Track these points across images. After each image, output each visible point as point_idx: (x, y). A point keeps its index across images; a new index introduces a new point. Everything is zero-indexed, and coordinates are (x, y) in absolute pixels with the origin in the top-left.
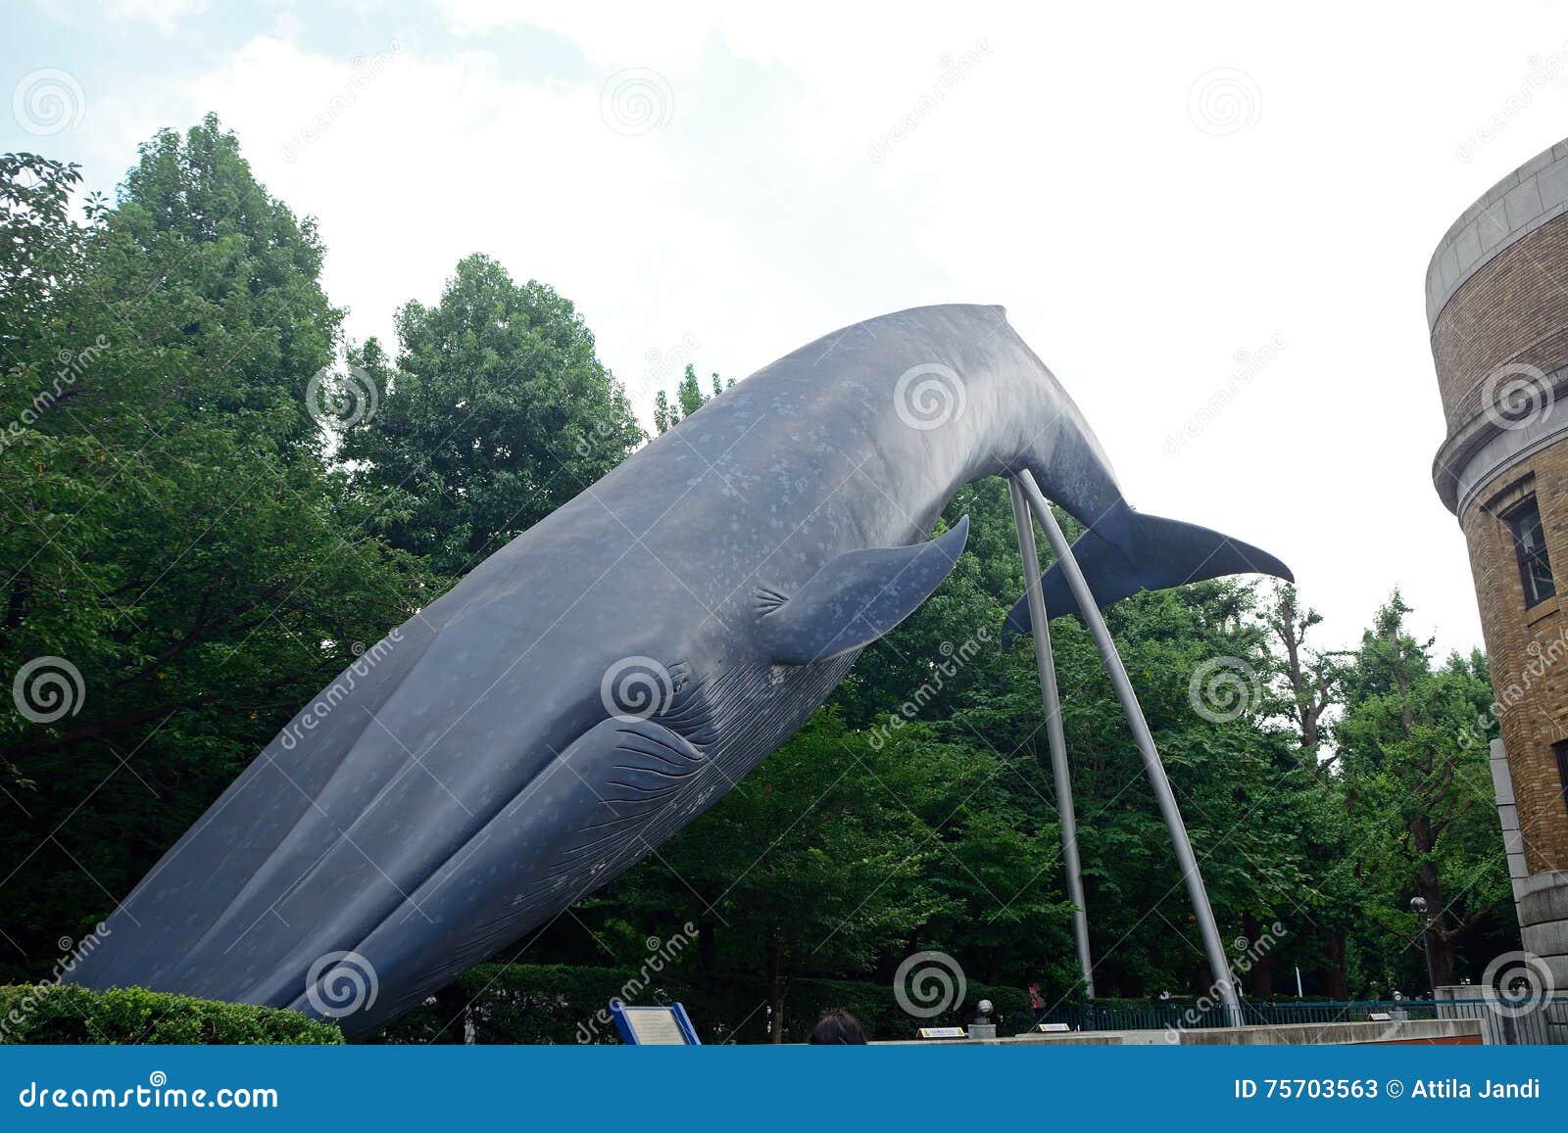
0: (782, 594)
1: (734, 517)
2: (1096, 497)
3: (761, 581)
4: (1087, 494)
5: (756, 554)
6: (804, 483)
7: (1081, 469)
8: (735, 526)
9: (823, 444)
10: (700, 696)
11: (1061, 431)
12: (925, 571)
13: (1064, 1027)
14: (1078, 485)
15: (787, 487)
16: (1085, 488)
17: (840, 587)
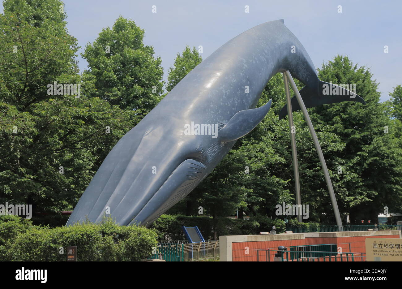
0: (223, 123)
1: (211, 103)
2: (309, 77)
3: (219, 121)
4: (306, 76)
5: (217, 113)
6: (229, 91)
7: (305, 69)
8: (212, 106)
9: (233, 79)
10: (206, 153)
11: (299, 58)
12: (260, 115)
13: (291, 232)
14: (303, 74)
15: (224, 93)
16: (305, 75)
17: (238, 121)
